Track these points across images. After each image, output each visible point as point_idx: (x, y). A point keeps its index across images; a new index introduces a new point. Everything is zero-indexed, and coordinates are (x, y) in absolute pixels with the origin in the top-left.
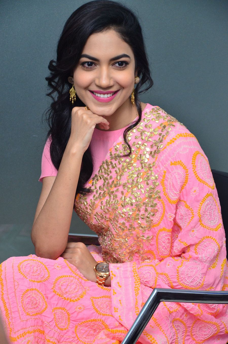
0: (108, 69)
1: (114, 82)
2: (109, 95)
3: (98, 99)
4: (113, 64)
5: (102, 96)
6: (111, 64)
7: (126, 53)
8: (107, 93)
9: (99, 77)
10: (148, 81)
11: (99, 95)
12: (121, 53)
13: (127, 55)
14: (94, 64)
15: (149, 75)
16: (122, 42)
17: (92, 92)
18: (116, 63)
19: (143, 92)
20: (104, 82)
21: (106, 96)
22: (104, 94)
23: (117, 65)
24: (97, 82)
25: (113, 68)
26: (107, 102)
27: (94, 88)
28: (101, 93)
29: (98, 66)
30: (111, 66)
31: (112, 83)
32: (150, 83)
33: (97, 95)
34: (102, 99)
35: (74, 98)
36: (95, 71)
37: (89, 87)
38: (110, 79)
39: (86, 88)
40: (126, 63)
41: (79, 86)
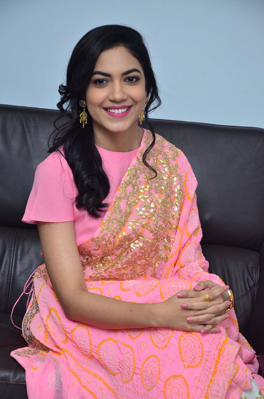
1: (127, 96)
2: (123, 110)
3: (112, 114)
4: (125, 80)
5: (116, 111)
6: (122, 79)
7: (137, 69)
8: (121, 108)
9: (113, 93)
11: (113, 111)
12: (131, 67)
14: (105, 81)
15: (157, 93)
16: (132, 57)
17: (106, 109)
18: (127, 79)
20: (118, 96)
21: (120, 111)
22: (118, 109)
24: (111, 98)
27: (109, 104)
28: (115, 108)
29: (110, 83)
30: (122, 82)
31: (125, 97)
32: (158, 101)
33: (111, 111)
34: (116, 114)
35: (85, 121)
36: (108, 87)
37: (104, 104)
38: (124, 93)
39: (101, 105)
40: (138, 79)
41: (93, 104)
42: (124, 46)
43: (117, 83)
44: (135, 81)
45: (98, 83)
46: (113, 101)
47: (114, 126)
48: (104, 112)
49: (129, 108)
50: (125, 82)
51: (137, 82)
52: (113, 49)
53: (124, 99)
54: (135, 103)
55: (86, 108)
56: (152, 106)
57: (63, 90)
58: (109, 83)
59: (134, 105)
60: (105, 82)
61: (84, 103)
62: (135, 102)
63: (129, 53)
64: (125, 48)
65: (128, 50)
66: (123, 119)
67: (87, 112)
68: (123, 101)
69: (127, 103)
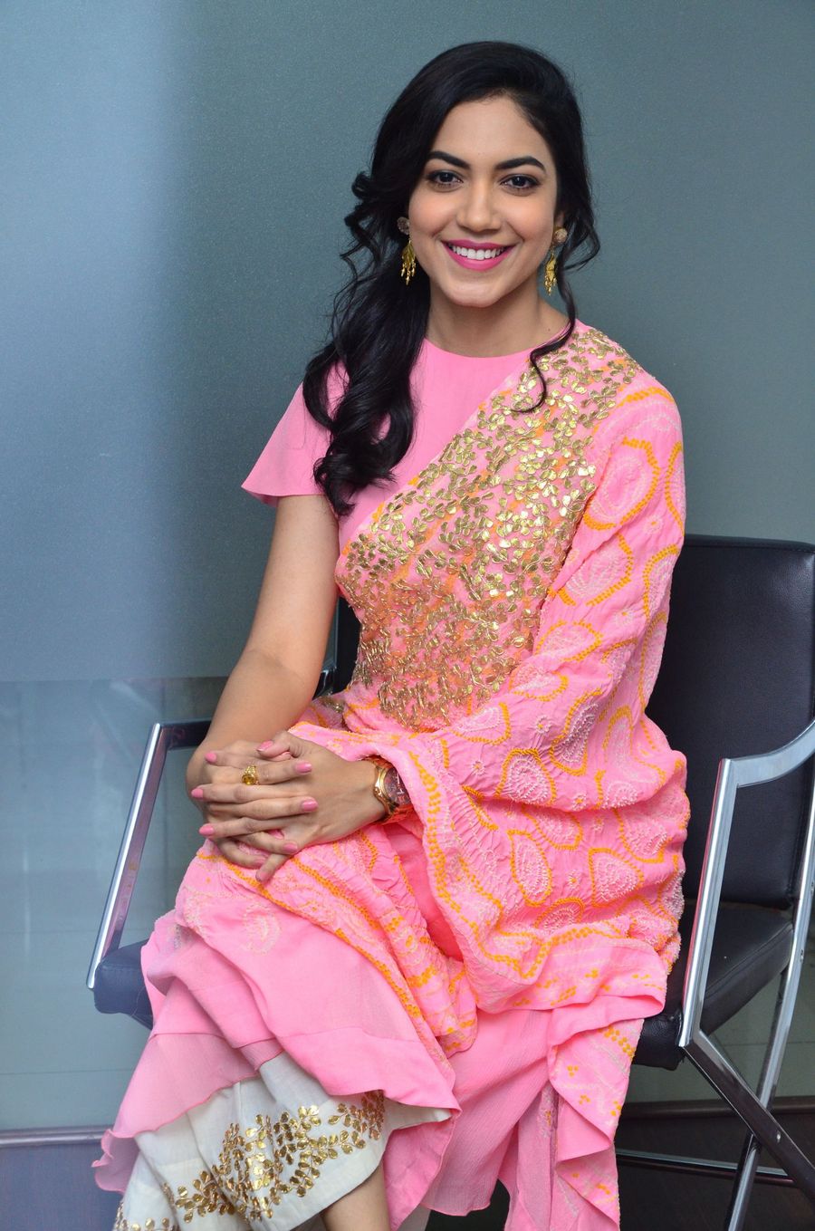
1: (502, 222)
2: (488, 254)
3: (461, 261)
4: (503, 181)
5: (471, 254)
6: (497, 178)
8: (485, 248)
9: (467, 207)
10: (588, 239)
11: (463, 252)
13: (539, 160)
14: (456, 177)
15: (591, 223)
16: (527, 127)
17: (449, 245)
18: (508, 180)
19: (577, 268)
20: (478, 218)
21: (481, 255)
22: (476, 249)
23: (511, 182)
24: (461, 219)
25: (502, 189)
26: (485, 270)
27: (454, 234)
28: (468, 246)
29: (466, 183)
30: (496, 185)
31: (495, 224)
32: (592, 245)
33: (459, 251)
34: (472, 262)
35: (411, 269)
36: (458, 193)
37: (442, 232)
38: (493, 212)
39: (436, 233)
40: (534, 182)
41: (421, 230)
42: (512, 98)
43: (481, 186)
44: (527, 188)
45: (438, 180)
46: (466, 229)
48: (441, 249)
49: (505, 249)
50: (503, 187)
51: (531, 190)
52: (484, 103)
53: (490, 228)
54: (521, 241)
57: (361, 186)
58: (461, 185)
59: (518, 243)
60: (454, 179)
62: (521, 238)
63: (522, 117)
64: (515, 102)
65: (520, 107)
66: (485, 274)
69: (500, 239)
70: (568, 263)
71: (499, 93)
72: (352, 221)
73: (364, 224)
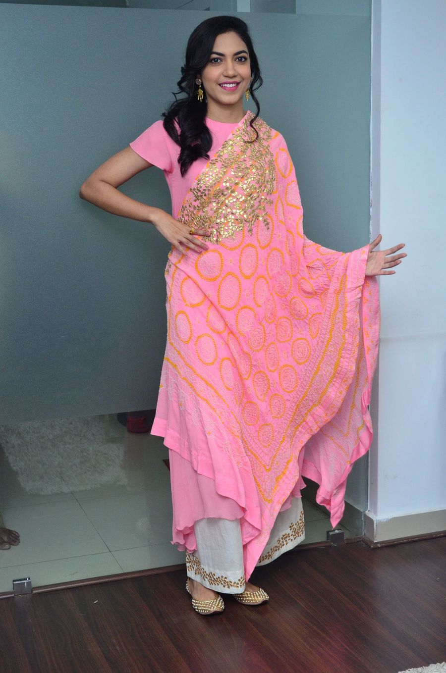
0: (232, 62)
2: (234, 85)
3: (225, 88)
5: (228, 86)
6: (233, 59)
7: (244, 50)
8: (232, 83)
9: (226, 70)
11: (226, 85)
12: (241, 49)
17: (220, 84)
20: (231, 73)
21: (231, 86)
22: (230, 83)
23: (237, 60)
24: (225, 74)
25: (236, 62)
26: (233, 91)
27: (223, 80)
28: (227, 83)
29: (223, 62)
30: (233, 62)
31: (236, 74)
33: (224, 85)
34: (228, 89)
35: (201, 97)
36: (222, 65)
37: (218, 80)
38: (235, 70)
39: (216, 81)
40: (246, 59)
42: (234, 31)
43: (229, 61)
44: (244, 61)
45: (214, 62)
46: (227, 77)
47: (226, 98)
48: (218, 87)
49: (238, 84)
55: (202, 84)
56: (255, 86)
59: (242, 81)
60: (219, 61)
61: (200, 80)
62: (243, 79)
65: (238, 34)
67: (203, 88)
68: (234, 76)
69: (237, 79)
70: (254, 88)
71: (230, 30)
72: (179, 84)
73: (183, 85)
